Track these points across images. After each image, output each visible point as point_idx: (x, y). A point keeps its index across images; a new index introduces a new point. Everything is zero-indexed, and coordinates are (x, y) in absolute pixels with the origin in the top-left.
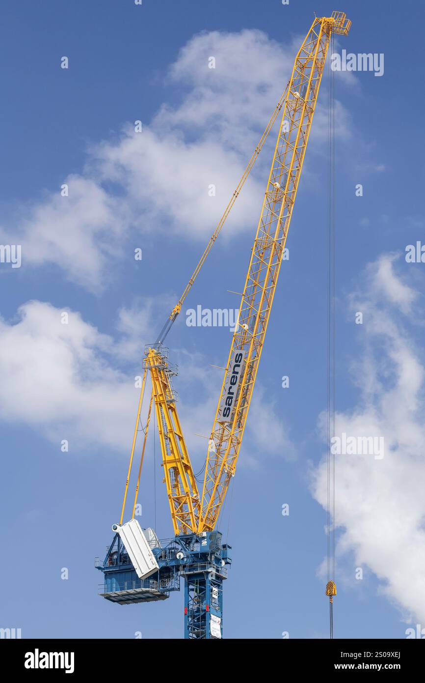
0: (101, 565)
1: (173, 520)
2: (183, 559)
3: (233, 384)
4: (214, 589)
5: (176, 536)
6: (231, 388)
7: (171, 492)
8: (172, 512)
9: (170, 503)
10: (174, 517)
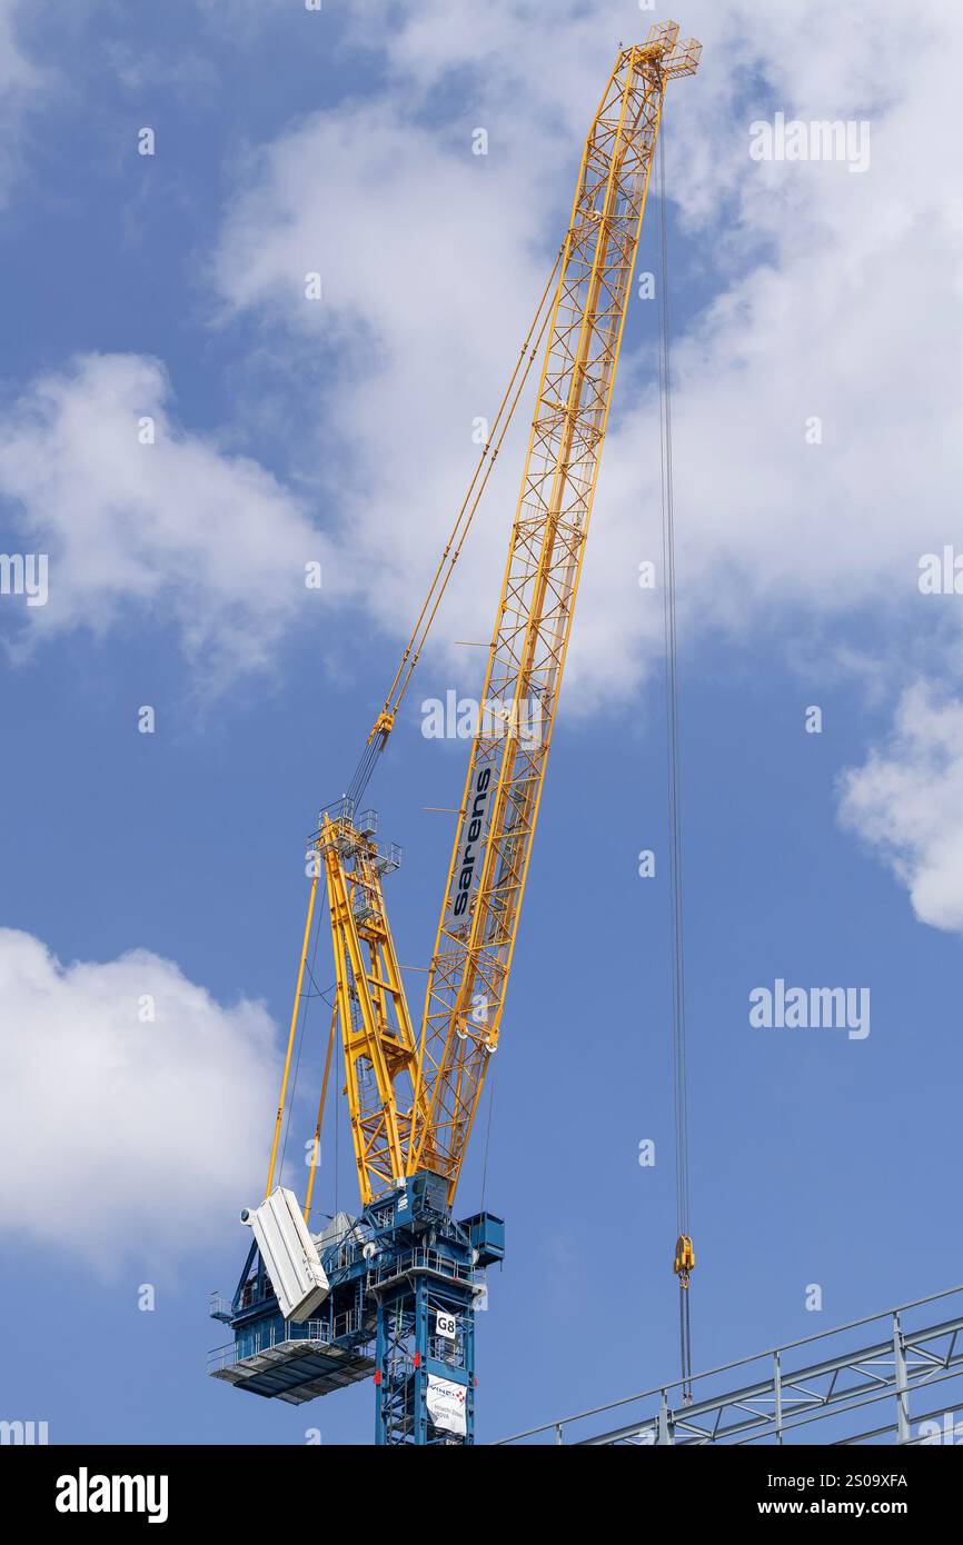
0: (227, 1310)
1: (360, 1173)
2: (376, 1257)
3: (473, 838)
4: (440, 1314)
5: (365, 1209)
6: (469, 848)
7: (358, 1111)
8: (358, 1156)
9: (355, 1135)
10: (360, 1166)
